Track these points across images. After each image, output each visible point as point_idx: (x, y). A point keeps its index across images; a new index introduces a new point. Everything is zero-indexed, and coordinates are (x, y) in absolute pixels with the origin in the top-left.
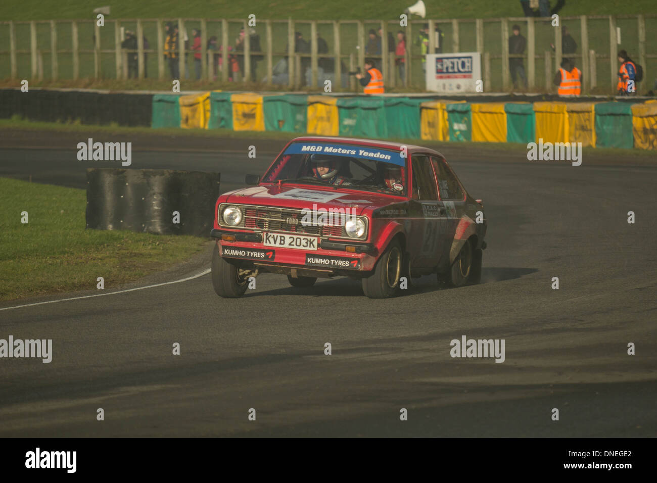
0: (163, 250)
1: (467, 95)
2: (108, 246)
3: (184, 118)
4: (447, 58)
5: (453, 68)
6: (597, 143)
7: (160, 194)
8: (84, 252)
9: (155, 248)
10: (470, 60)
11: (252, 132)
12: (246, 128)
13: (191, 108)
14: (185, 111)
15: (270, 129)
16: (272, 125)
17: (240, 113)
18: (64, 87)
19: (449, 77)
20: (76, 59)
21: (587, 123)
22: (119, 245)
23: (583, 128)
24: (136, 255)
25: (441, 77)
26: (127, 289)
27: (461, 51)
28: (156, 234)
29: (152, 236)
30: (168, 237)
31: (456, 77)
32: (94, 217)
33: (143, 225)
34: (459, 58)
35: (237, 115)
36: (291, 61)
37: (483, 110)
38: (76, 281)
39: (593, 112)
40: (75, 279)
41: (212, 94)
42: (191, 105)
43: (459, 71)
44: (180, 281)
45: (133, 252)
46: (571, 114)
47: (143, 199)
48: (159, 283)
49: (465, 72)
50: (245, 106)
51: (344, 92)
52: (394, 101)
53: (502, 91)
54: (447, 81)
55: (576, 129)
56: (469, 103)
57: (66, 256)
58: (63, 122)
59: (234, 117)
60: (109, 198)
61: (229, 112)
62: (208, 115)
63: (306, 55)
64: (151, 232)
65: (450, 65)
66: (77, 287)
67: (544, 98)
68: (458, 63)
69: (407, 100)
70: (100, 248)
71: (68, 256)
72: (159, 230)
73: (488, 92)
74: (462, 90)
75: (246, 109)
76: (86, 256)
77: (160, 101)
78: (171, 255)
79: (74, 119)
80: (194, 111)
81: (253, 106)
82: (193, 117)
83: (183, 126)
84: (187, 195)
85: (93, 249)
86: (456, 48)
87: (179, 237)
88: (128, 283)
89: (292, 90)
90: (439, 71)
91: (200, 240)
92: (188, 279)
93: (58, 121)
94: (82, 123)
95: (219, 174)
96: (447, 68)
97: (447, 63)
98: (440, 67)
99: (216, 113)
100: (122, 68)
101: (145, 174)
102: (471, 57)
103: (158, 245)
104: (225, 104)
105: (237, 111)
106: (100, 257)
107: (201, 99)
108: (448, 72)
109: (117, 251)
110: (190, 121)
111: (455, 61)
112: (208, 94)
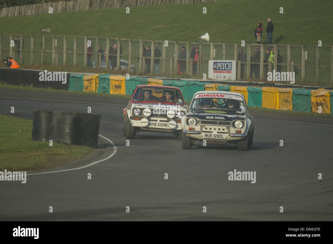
0: (70, 152)
1: (228, 81)
2: (42, 149)
3: (85, 86)
4: (219, 63)
5: (222, 67)
6: (292, 109)
7: (70, 124)
8: (30, 152)
9: (66, 152)
10: (231, 64)
11: (119, 95)
12: (117, 93)
13: (89, 81)
14: (86, 83)
15: (128, 94)
16: (130, 93)
17: (114, 85)
18: (25, 68)
19: (220, 72)
20: (32, 54)
21: (288, 98)
22: (48, 149)
23: (286, 101)
24: (56, 154)
25: (216, 72)
26: (50, 171)
27: (226, 59)
28: (67, 144)
29: (65, 145)
30: (73, 146)
31: (223, 72)
32: (36, 135)
33: (61, 140)
34: (226, 63)
35: (112, 86)
36: (140, 60)
37: (236, 89)
38: (25, 166)
39: (292, 93)
40: (24, 165)
41: (100, 75)
42: (89, 80)
43: (225, 70)
44: (77, 169)
45: (55, 153)
46: (281, 93)
47: (61, 126)
48: (67, 169)
49: (228, 70)
50: (116, 82)
51: (166, 77)
52: (192, 83)
53: (246, 80)
54: (219, 74)
55: (283, 101)
56: (229, 86)
57: (21, 153)
58: (24, 86)
59: (111, 87)
60: (44, 125)
61: (108, 84)
62: (98, 85)
63: (148, 58)
64: (64, 143)
65: (221, 66)
66: (25, 169)
67: (267, 85)
68: (224, 65)
69: (198, 83)
70: (38, 150)
71: (22, 154)
72: (69, 142)
73: (239, 81)
74: (226, 79)
75: (117, 83)
76: (31, 154)
77: (73, 77)
78: (74, 156)
79: (29, 84)
80: (91, 83)
81: (120, 82)
82: (90, 86)
83: (85, 91)
84: (83, 125)
85: (35, 151)
86: (224, 58)
87: (79, 146)
88: (51, 168)
89: (141, 75)
90: (215, 69)
91: (89, 149)
92: (82, 168)
93: (22, 85)
94: (34, 87)
95: (100, 115)
96: (219, 68)
97: (219, 65)
98: (215, 66)
99: (102, 85)
100: (55, 60)
101: (63, 114)
102: (231, 63)
103: (68, 150)
104: (106, 80)
105: (112, 84)
106: (38, 155)
107: (94, 78)
108: (219, 69)
109: (46, 152)
110: (88, 88)
111: (224, 64)
112: (98, 75)
